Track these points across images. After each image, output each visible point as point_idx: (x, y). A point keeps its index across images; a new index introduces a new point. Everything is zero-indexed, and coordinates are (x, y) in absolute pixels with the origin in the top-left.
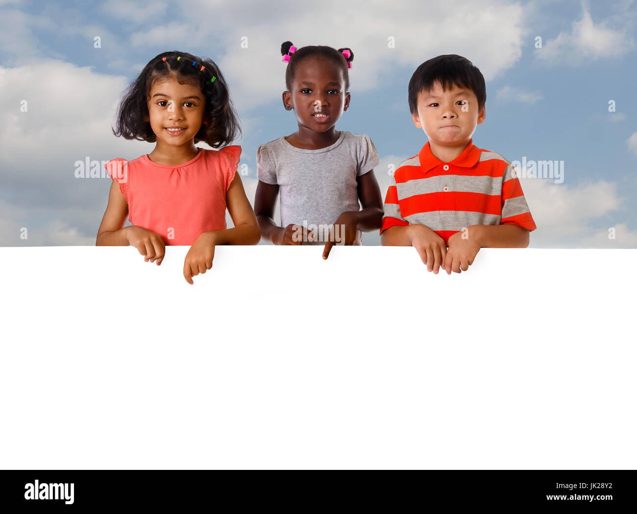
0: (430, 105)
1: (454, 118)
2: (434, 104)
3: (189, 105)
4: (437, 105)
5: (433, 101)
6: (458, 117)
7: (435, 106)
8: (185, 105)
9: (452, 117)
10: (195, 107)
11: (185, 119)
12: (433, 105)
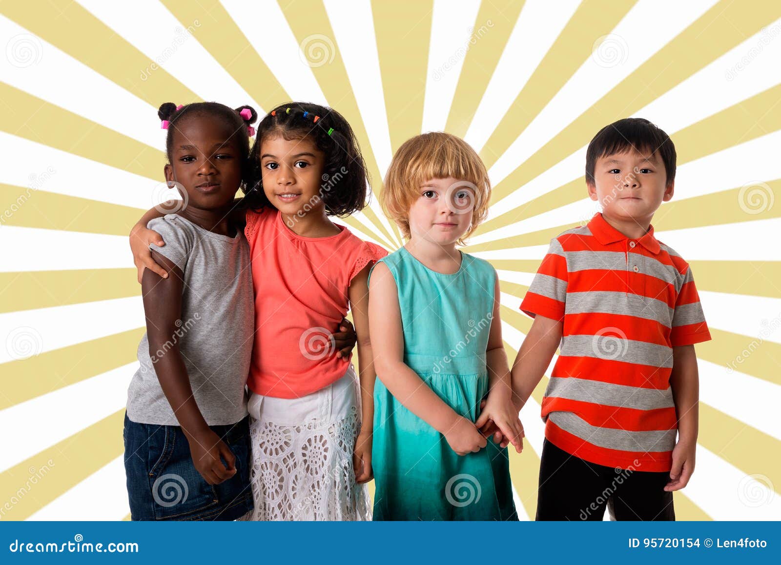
0: (610, 172)
1: (637, 187)
2: (614, 170)
3: (303, 165)
4: (617, 171)
5: (614, 166)
6: (640, 186)
7: (615, 172)
8: (298, 165)
9: (635, 186)
10: (309, 167)
11: (295, 182)
12: (613, 172)
